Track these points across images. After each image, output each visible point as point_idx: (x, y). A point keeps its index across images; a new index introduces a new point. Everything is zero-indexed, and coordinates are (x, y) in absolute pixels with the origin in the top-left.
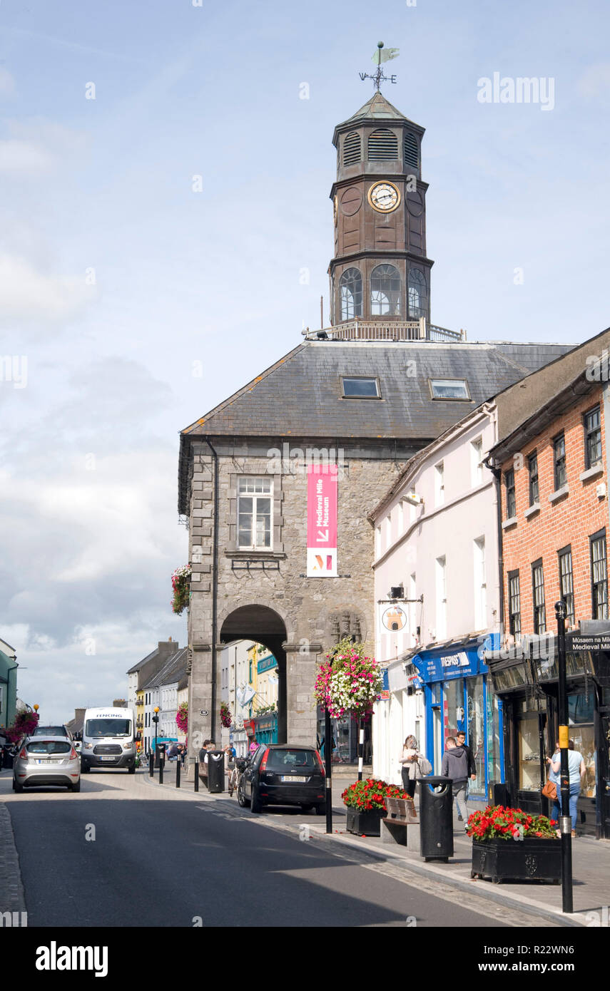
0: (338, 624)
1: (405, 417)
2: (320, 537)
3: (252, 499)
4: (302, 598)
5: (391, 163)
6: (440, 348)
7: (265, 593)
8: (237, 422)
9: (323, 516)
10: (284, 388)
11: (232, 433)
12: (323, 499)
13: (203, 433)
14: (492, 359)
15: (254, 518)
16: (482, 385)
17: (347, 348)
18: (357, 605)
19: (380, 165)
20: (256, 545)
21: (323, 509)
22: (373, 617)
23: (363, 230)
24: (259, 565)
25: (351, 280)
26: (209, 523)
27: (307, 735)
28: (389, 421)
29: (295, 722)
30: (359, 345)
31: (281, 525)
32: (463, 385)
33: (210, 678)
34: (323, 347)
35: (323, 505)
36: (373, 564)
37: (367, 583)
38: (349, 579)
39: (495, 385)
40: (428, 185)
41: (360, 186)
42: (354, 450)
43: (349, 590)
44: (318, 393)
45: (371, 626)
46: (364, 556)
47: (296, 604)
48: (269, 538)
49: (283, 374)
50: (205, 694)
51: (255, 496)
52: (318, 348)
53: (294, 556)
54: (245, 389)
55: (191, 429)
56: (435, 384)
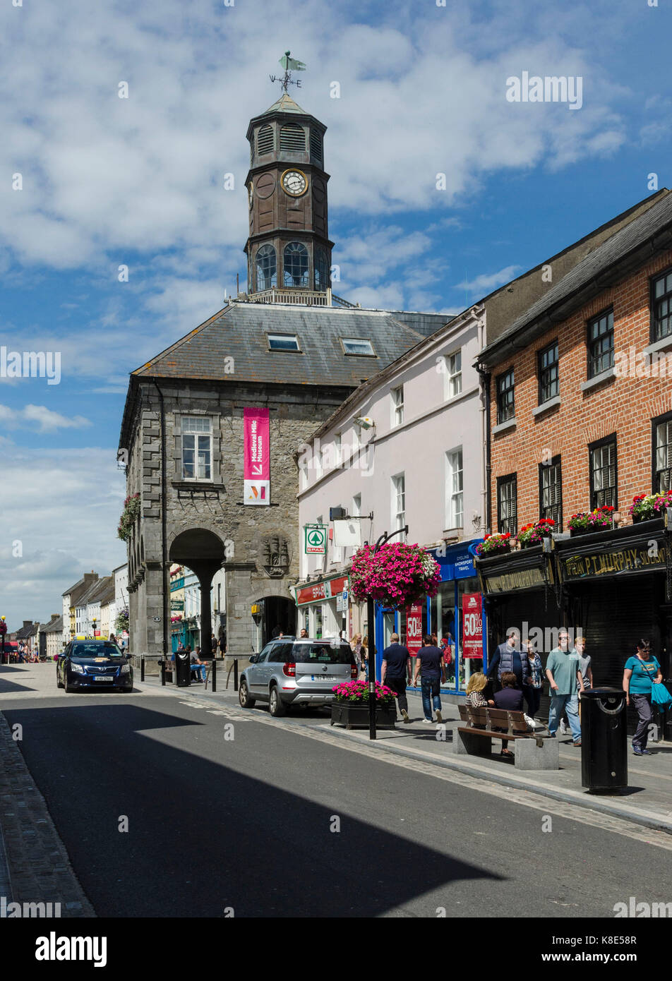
0: (269, 546)
1: (324, 368)
2: (256, 471)
3: (194, 437)
4: (238, 524)
5: (299, 154)
6: (346, 313)
7: (207, 519)
8: (180, 367)
9: (257, 452)
10: (218, 341)
11: (176, 376)
12: (257, 438)
13: (151, 375)
14: (389, 324)
15: (196, 453)
16: (383, 345)
17: (268, 310)
18: (284, 529)
19: (290, 155)
20: (198, 477)
21: (257, 446)
22: (298, 539)
23: (276, 211)
24: (202, 494)
25: (266, 255)
26: (157, 458)
27: (244, 636)
28: (310, 371)
29: (234, 626)
30: (279, 308)
31: (219, 460)
32: (369, 343)
33: (161, 590)
34: (248, 308)
35: (257, 443)
36: (298, 495)
37: (293, 511)
38: (278, 508)
39: (393, 345)
40: (329, 176)
41: (274, 173)
42: (281, 395)
43: (278, 517)
44: (248, 346)
45: (296, 548)
46: (290, 487)
47: (234, 528)
48: (209, 471)
49: (216, 329)
50: (157, 604)
51: (197, 434)
52: (243, 308)
53: (231, 487)
54: (184, 340)
55: (139, 371)
56: (345, 342)
